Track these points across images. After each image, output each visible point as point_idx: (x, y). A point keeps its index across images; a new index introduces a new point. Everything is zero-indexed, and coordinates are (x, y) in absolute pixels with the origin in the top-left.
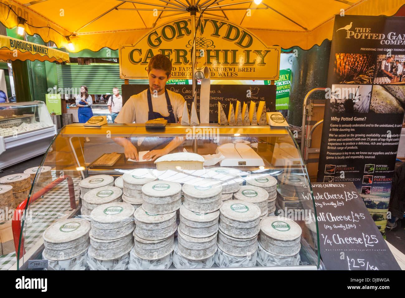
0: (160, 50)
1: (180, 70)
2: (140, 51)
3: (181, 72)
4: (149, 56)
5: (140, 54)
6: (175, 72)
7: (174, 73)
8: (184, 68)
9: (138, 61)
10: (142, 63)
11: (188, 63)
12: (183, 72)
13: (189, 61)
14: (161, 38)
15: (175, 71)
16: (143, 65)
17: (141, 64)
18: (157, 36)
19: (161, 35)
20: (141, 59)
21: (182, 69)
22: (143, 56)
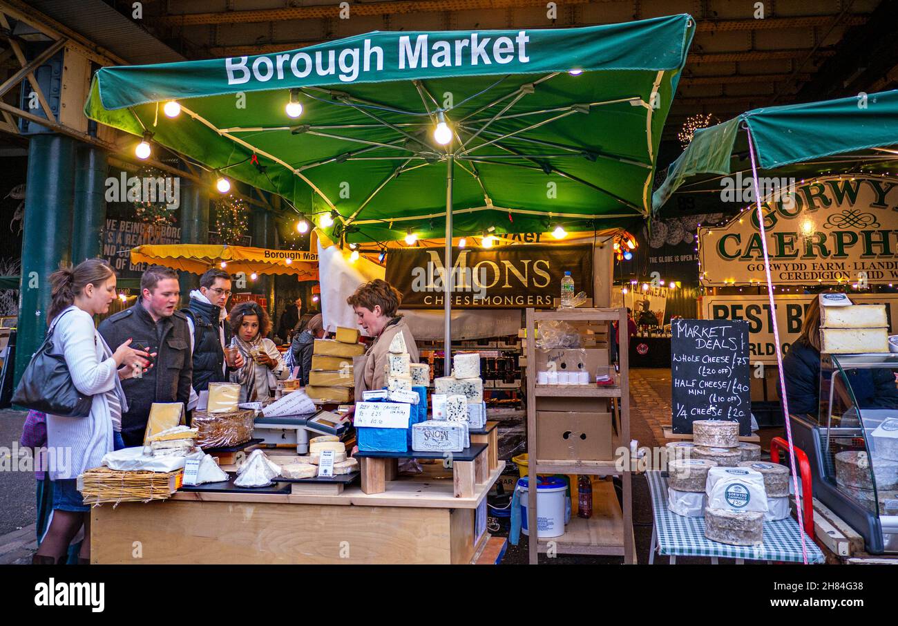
0: (774, 234)
1: (814, 269)
2: (738, 237)
3: (817, 271)
4: (754, 245)
5: (737, 243)
6: (805, 273)
7: (803, 274)
8: (821, 265)
9: (734, 255)
10: (742, 257)
11: (829, 257)
12: (820, 273)
13: (830, 251)
14: (776, 214)
15: (805, 271)
16: (742, 260)
17: (740, 260)
18: (768, 212)
19: (776, 208)
20: (740, 250)
21: (818, 266)
22: (743, 247)
